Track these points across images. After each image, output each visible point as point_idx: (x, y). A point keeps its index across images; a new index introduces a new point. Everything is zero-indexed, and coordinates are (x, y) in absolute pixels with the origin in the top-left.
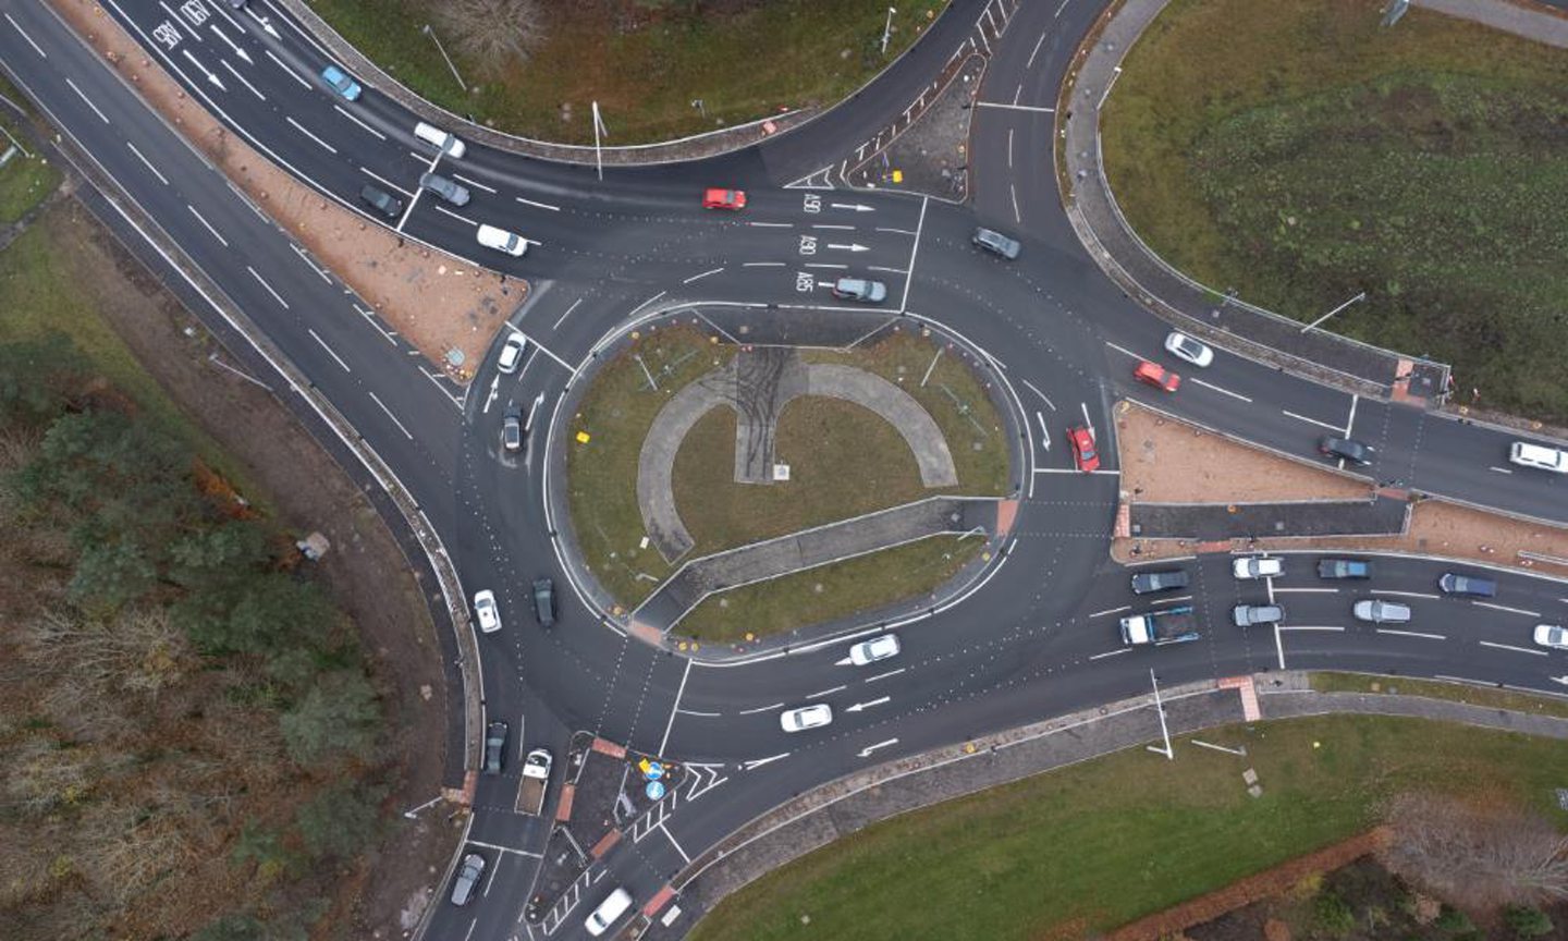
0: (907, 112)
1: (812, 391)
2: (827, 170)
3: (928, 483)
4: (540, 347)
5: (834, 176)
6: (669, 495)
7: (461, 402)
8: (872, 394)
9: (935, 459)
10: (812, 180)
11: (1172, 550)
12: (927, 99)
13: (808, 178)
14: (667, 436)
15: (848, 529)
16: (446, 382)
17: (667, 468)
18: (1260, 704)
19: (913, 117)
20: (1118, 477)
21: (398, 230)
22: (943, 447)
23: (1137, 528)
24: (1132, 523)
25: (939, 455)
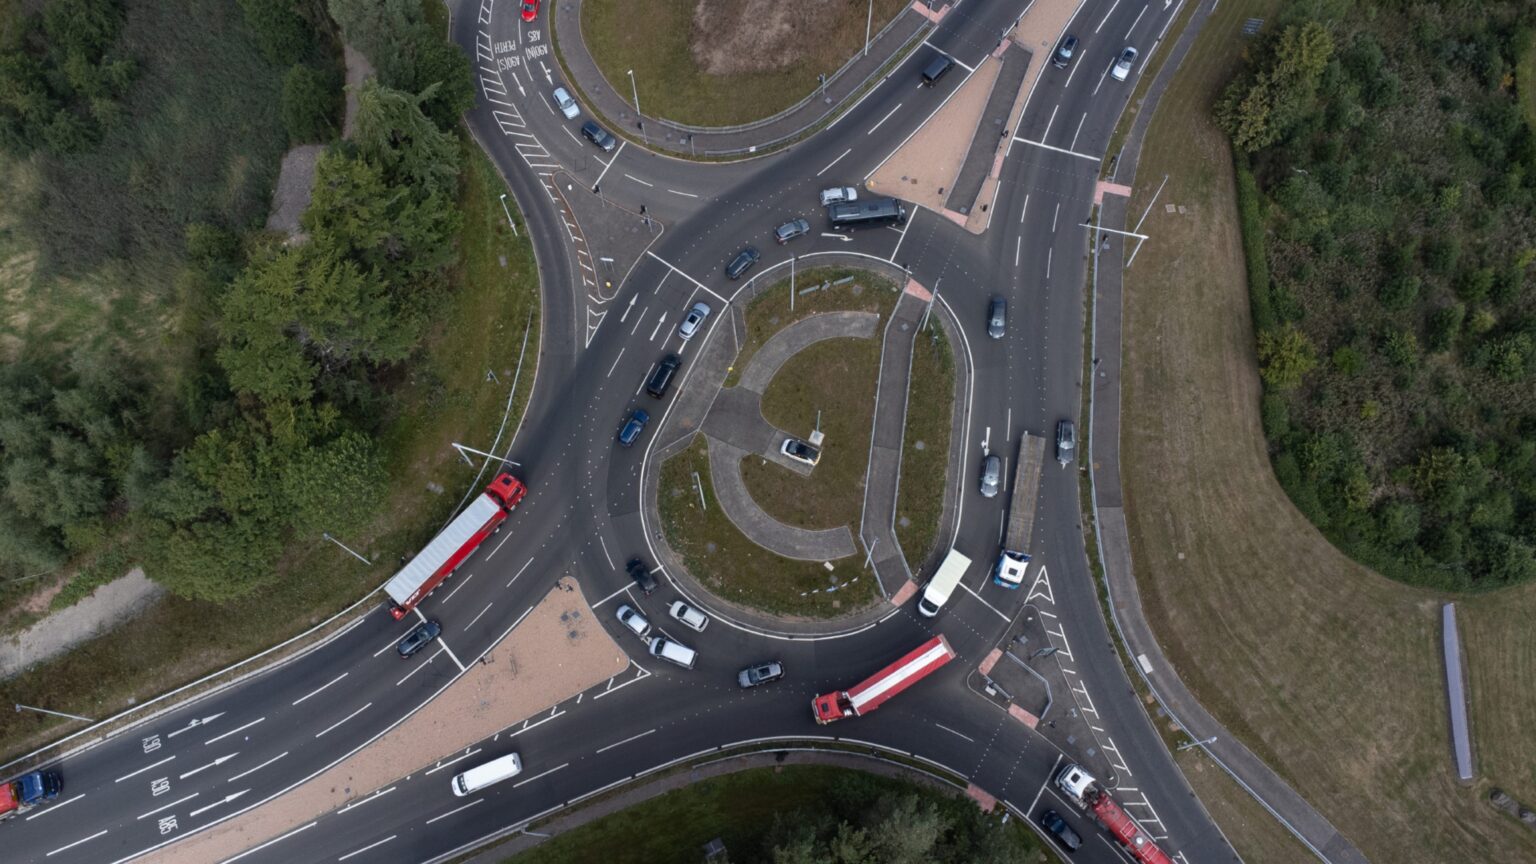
0: (574, 238)
1: (760, 391)
2: (590, 311)
3: (868, 335)
4: (626, 588)
5: (598, 309)
6: (798, 531)
7: (643, 673)
8: (783, 349)
9: (855, 323)
10: (591, 324)
11: (990, 192)
12: (570, 219)
13: (589, 327)
14: (748, 515)
15: (883, 406)
16: (619, 679)
17: (773, 524)
18: (1122, 183)
19: (579, 235)
20: (920, 208)
21: (464, 669)
22: (847, 314)
23: (964, 210)
24: (958, 211)
25: (852, 320)
